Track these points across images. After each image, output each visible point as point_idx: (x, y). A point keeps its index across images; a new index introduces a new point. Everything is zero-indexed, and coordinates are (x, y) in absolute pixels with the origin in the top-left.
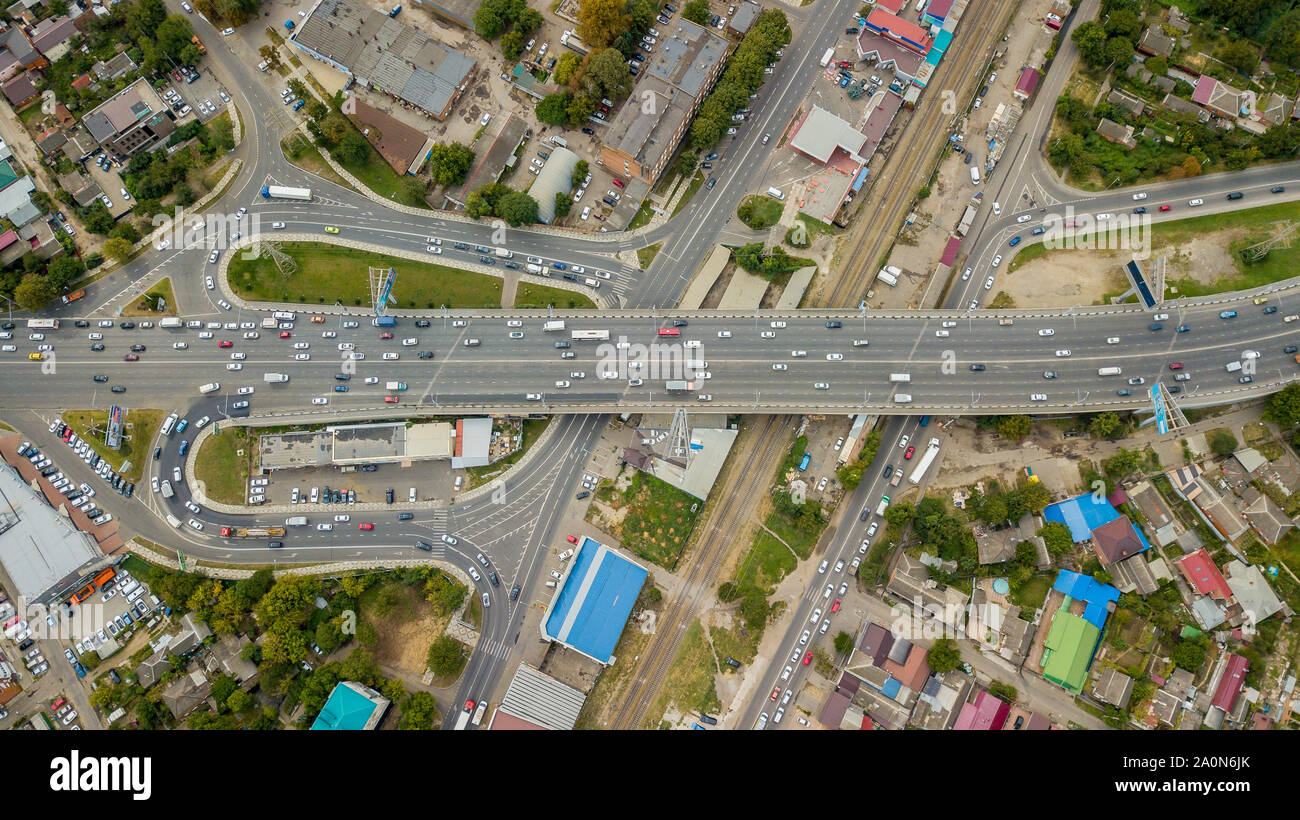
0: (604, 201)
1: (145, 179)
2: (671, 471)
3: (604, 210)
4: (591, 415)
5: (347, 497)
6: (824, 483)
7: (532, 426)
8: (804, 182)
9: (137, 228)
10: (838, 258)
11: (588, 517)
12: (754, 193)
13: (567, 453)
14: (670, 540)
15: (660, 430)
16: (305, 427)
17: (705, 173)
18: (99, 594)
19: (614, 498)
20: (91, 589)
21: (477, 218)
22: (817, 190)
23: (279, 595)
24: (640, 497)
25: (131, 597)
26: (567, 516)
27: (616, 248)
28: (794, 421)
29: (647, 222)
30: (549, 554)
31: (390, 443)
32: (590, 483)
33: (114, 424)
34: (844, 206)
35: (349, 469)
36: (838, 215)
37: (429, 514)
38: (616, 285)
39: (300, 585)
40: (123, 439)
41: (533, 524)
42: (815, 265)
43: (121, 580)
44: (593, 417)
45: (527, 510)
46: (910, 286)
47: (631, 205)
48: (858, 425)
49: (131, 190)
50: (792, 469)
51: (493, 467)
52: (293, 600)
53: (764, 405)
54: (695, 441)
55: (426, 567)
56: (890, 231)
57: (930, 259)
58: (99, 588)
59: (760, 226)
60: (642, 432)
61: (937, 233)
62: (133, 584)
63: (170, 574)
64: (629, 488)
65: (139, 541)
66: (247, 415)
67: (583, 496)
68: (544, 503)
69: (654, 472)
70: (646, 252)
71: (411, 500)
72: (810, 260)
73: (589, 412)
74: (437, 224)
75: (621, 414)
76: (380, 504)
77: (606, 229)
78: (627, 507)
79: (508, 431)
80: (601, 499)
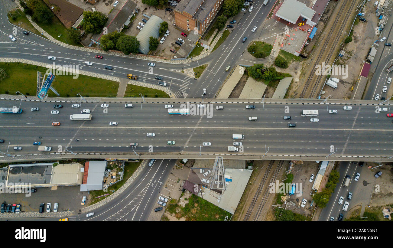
0: (176, 43)
2: (213, 195)
3: (176, 48)
5: (16, 209)
6: (305, 203)
7: (130, 166)
8: (282, 35)
10: (303, 74)
12: (257, 40)
13: (150, 183)
15: (206, 170)
17: (230, 30)
19: (177, 211)
21: (107, 50)
22: (290, 39)
24: (193, 211)
27: (182, 67)
28: (285, 164)
29: (199, 54)
31: (42, 175)
32: (163, 202)
34: (305, 46)
36: (302, 51)
38: (182, 86)
42: (291, 76)
44: (166, 161)
46: (345, 89)
47: (190, 45)
48: (324, 167)
50: (285, 194)
53: (269, 155)
54: (227, 176)
56: (330, 60)
57: (354, 75)
59: (260, 56)
60: (195, 171)
61: (356, 62)
64: (187, 205)
67: (159, 209)
68: (135, 214)
69: (202, 196)
70: (198, 69)
71: (54, 211)
72: (288, 74)
73: (164, 158)
74: (86, 54)
75: (183, 159)
76: (36, 213)
77: (176, 57)
78: (185, 217)
79: (116, 169)
80: (169, 211)
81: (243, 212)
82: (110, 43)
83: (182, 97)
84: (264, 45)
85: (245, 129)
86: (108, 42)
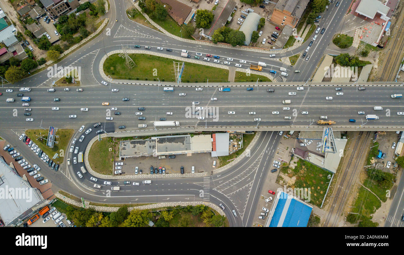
0: (272, 36)
1: (66, 26)
2: (317, 159)
3: (272, 40)
4: (274, 131)
5: (162, 171)
6: (389, 164)
7: (247, 137)
8: (361, 28)
9: (62, 48)
10: (381, 61)
11: (277, 181)
12: (339, 33)
13: (264, 150)
14: (318, 193)
15: (309, 140)
16: (141, 137)
18: (41, 219)
19: (289, 172)
20: (38, 217)
21: (215, 43)
22: (367, 32)
23: (133, 221)
24: (302, 172)
25: (57, 221)
26: (267, 181)
27: (279, 56)
28: (372, 134)
29: (292, 45)
30: (260, 199)
31: (183, 144)
32: (277, 164)
33: (51, 135)
34: (382, 39)
35: (162, 157)
36: (380, 42)
37: (201, 179)
39: (142, 215)
40: (55, 143)
41: (251, 184)
43: (52, 212)
45: (247, 178)
47: (285, 37)
49: (59, 31)
50: (373, 158)
51: (231, 156)
52: (139, 223)
55: (202, 206)
58: (41, 216)
59: (344, 46)
60: (300, 140)
62: (58, 214)
63: (76, 209)
64: (296, 167)
65: (61, 193)
66: (114, 132)
67: (274, 171)
68: (256, 174)
69: (309, 160)
70: (293, 58)
71: (192, 172)
72: (369, 62)
73: (273, 130)
74: (197, 46)
75: (290, 131)
76: (177, 174)
77: (275, 48)
78: (296, 176)
79: (236, 139)
80: (283, 172)
81: (341, 172)
82: (221, 37)
83: (282, 81)
84: (346, 37)
85: (341, 107)
86: (220, 36)
